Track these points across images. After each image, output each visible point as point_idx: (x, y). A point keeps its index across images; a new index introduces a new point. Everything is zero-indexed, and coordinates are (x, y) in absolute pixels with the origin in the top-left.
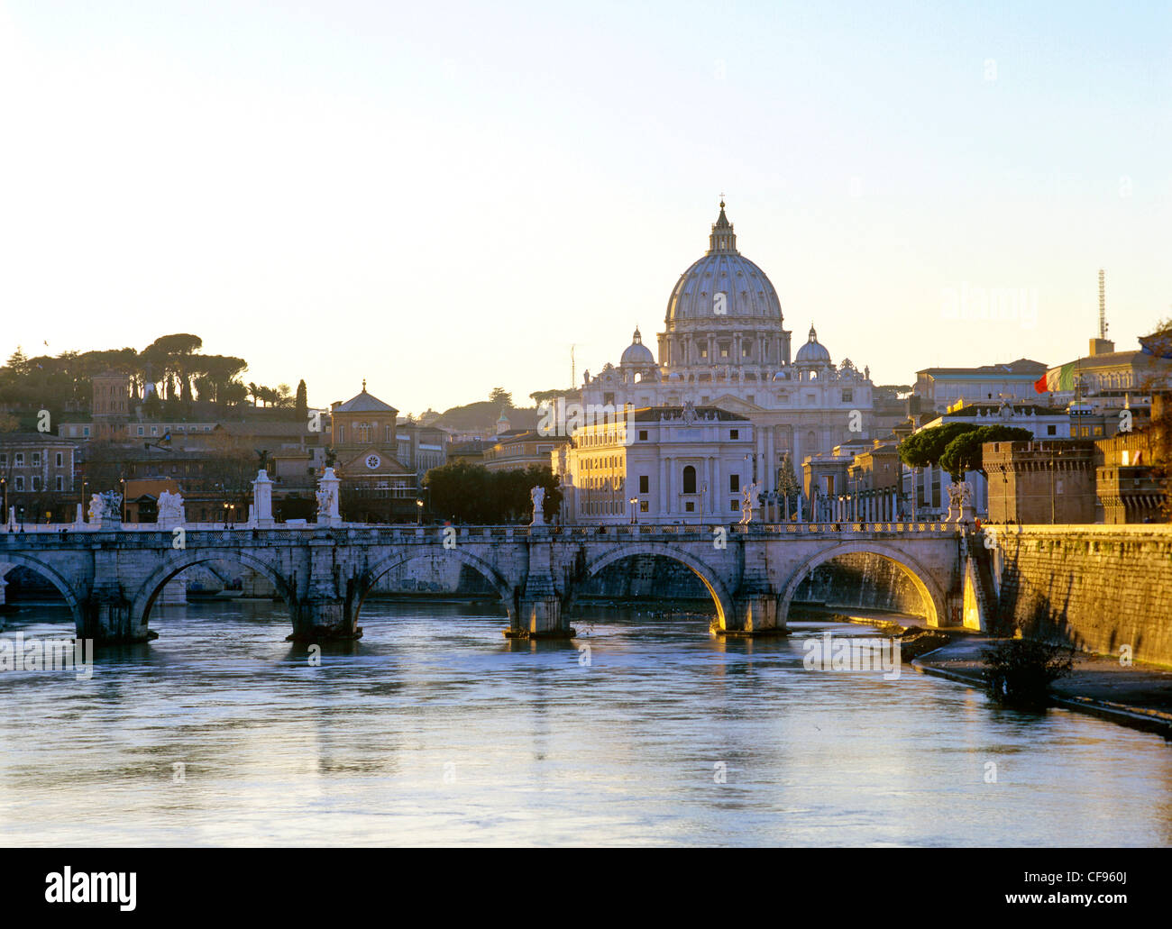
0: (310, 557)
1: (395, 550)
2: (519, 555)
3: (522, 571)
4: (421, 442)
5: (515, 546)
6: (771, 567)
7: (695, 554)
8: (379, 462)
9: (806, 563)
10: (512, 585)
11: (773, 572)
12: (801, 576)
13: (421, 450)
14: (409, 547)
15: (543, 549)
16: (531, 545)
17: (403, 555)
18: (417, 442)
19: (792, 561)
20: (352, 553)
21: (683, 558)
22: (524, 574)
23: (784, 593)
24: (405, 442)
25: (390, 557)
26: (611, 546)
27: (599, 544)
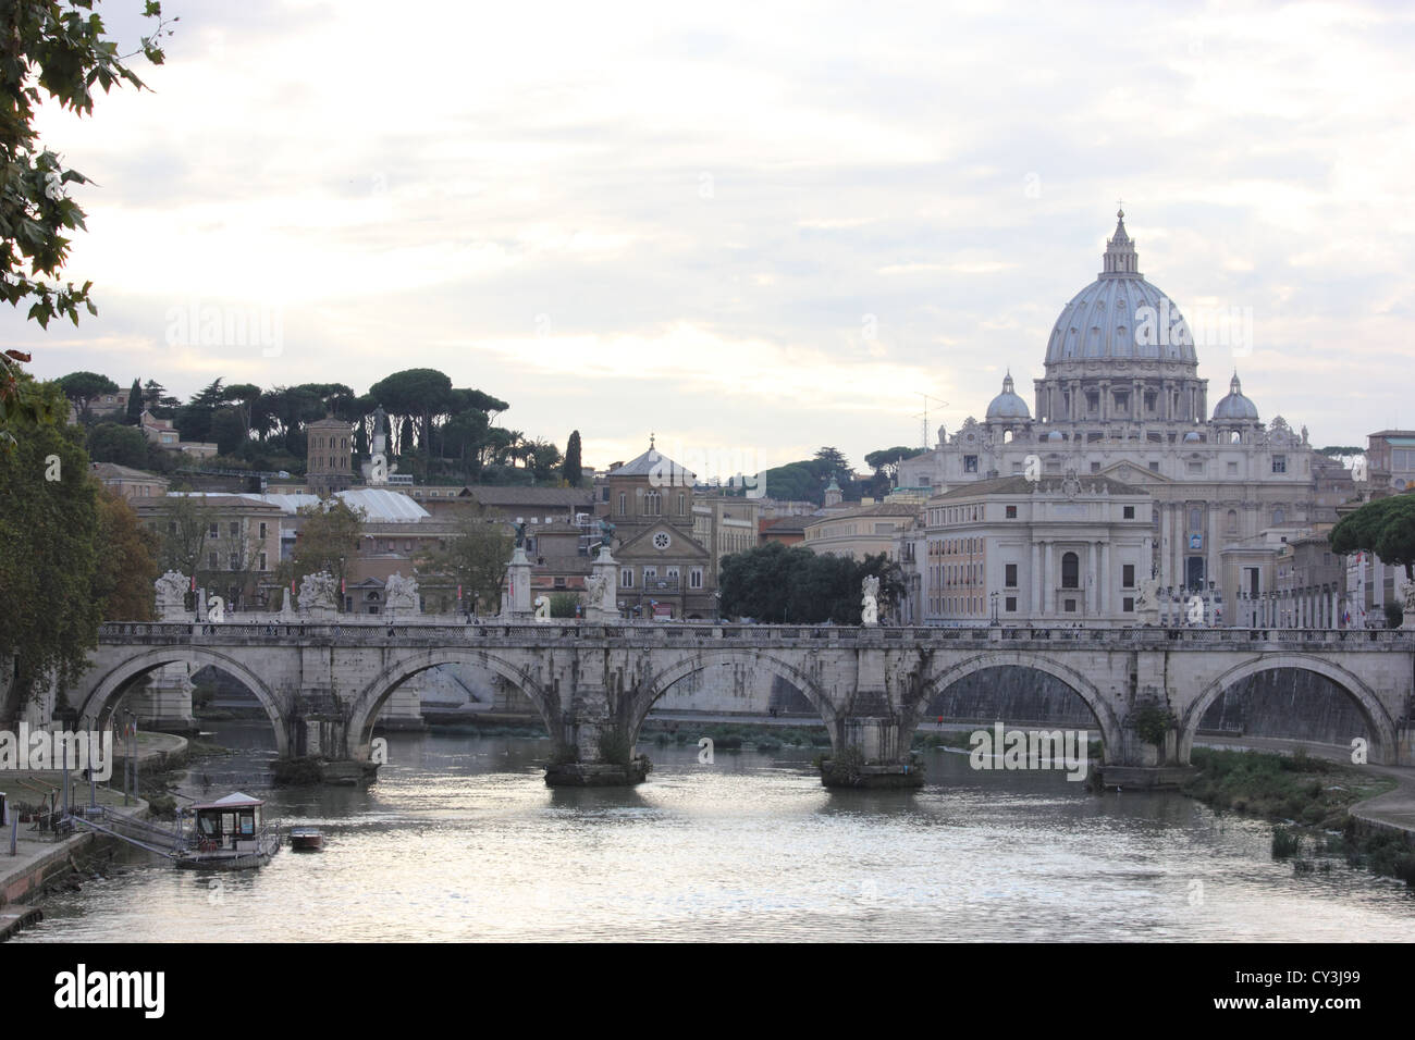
0: (576, 664)
1: (685, 655)
2: (846, 664)
3: (848, 685)
4: (726, 516)
5: (841, 652)
6: (1170, 685)
7: (1075, 667)
8: (669, 541)
9: (1216, 683)
10: (837, 704)
11: (1174, 691)
12: (1211, 697)
13: (725, 526)
14: (703, 652)
15: (876, 657)
16: (861, 652)
17: (696, 662)
18: (720, 516)
19: (1199, 677)
20: (630, 657)
21: (1059, 673)
22: (851, 689)
23: (1187, 719)
24: (705, 516)
25: (680, 664)
26: (965, 655)
27: (949, 653)
